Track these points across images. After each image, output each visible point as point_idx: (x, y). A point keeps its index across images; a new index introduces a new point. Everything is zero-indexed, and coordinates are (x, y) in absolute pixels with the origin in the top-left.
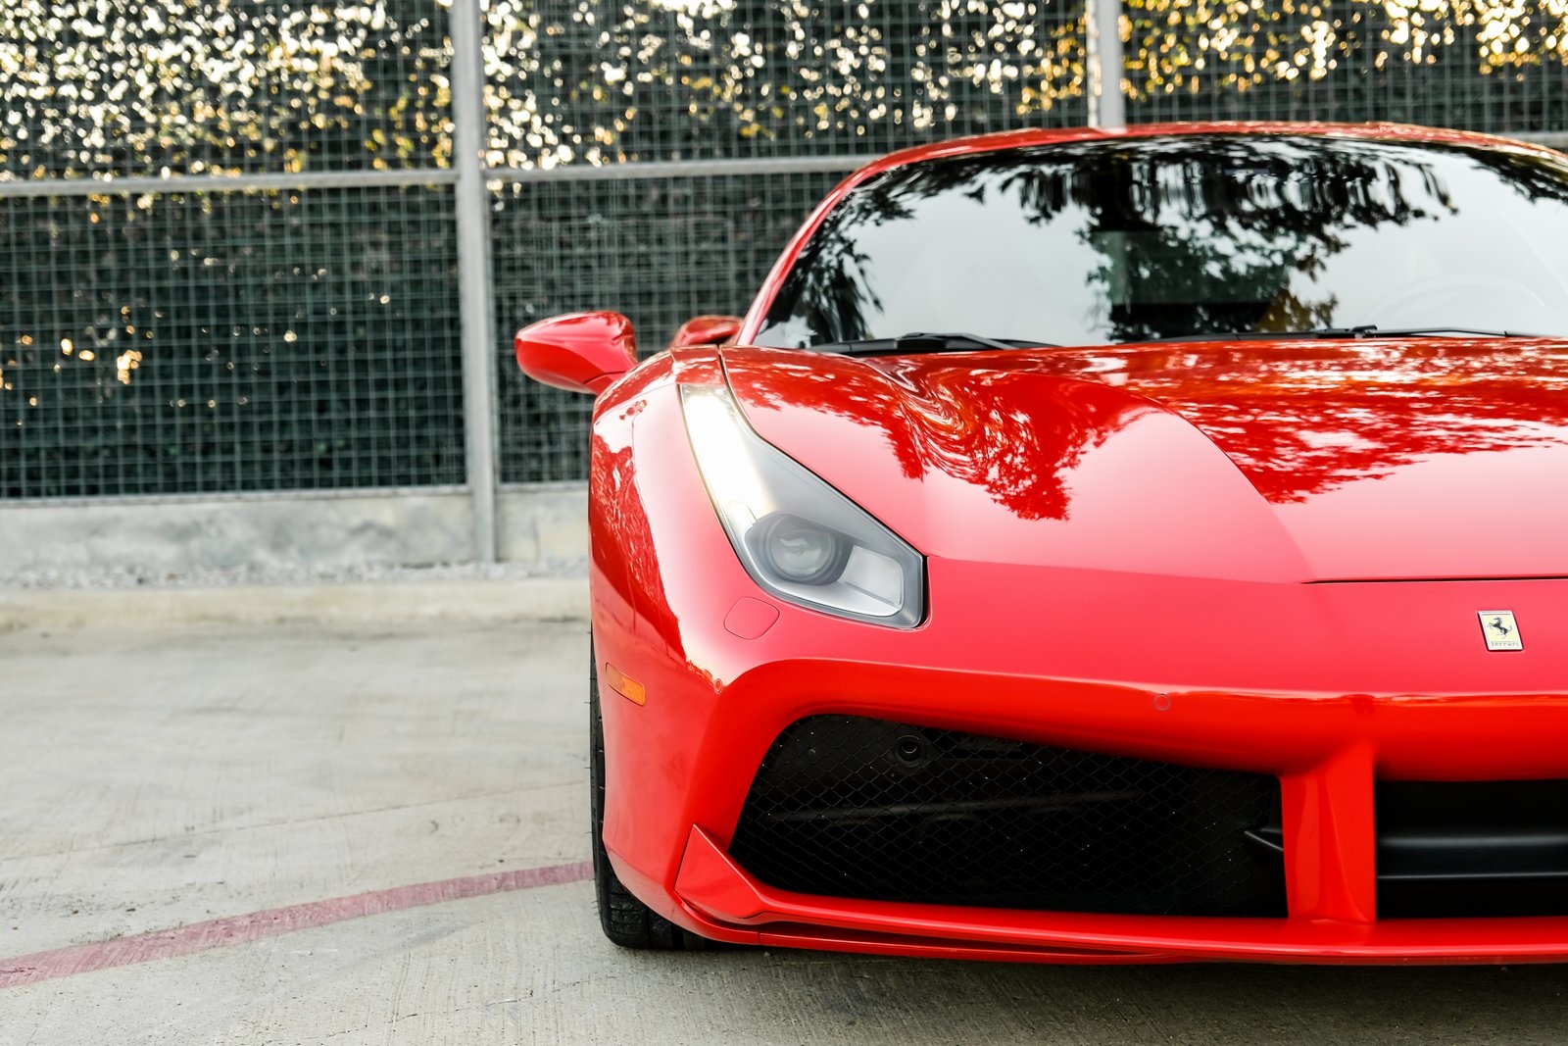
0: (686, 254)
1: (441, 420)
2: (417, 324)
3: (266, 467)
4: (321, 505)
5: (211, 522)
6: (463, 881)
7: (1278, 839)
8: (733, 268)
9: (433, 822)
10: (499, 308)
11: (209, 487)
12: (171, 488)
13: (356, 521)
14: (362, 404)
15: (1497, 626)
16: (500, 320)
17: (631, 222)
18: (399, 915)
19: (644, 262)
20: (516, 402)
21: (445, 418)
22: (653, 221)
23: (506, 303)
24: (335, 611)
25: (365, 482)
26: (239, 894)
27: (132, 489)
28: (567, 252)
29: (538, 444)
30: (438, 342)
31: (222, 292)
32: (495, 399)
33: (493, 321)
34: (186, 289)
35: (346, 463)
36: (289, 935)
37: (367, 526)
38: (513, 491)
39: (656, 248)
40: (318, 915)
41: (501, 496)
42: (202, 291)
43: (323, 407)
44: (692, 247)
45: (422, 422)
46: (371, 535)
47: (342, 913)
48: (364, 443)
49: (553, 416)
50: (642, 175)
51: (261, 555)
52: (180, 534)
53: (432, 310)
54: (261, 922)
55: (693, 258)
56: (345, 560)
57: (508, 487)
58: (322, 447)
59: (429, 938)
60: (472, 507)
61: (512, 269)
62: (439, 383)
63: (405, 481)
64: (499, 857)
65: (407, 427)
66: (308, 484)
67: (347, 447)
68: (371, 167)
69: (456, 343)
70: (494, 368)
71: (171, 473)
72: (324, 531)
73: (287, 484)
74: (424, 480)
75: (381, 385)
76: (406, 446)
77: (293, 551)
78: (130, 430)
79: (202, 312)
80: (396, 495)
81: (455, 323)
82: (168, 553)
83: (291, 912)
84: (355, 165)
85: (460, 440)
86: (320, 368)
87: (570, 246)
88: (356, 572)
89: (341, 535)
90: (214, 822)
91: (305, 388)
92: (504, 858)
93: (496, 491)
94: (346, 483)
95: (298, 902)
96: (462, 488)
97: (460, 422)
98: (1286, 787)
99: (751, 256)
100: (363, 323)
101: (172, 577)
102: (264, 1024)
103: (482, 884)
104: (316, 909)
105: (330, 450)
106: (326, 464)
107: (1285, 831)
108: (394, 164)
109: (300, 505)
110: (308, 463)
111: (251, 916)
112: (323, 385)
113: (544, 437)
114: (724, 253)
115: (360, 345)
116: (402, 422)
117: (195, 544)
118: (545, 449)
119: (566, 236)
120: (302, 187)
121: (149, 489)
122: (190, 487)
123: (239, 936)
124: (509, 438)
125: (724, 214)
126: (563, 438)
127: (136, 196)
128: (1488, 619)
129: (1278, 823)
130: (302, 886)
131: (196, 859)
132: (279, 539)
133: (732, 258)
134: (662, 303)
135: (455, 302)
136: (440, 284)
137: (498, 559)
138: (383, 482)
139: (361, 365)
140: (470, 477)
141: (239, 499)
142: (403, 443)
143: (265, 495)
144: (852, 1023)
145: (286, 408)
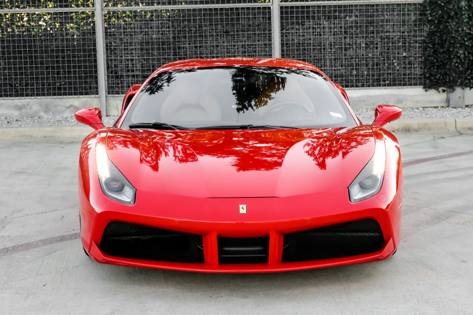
0: (159, 31)
1: (91, 77)
2: (84, 50)
3: (43, 90)
4: (59, 100)
5: (28, 105)
6: (62, 236)
7: (202, 247)
8: (172, 35)
9: (63, 216)
10: (107, 46)
11: (27, 95)
12: (17, 96)
13: (68, 105)
14: (69, 72)
15: (242, 208)
16: (107, 49)
17: (144, 22)
18: (45, 247)
19: (147, 34)
20: (112, 72)
21: (92, 76)
22: (149, 22)
23: (109, 44)
24: (59, 134)
25: (70, 94)
26: (12, 240)
27: (6, 96)
28: (126, 30)
29: (118, 84)
30: (90, 56)
31: (30, 41)
32: (106, 71)
33: (105, 49)
34: (20, 40)
35: (65, 89)
36: (20, 252)
37: (71, 106)
38: (111, 97)
39: (150, 30)
40: (27, 247)
41: (107, 98)
42: (25, 41)
43: (58, 73)
44: (160, 30)
45: (86, 78)
46: (72, 108)
47: (33, 246)
48: (70, 83)
49: (122, 76)
50: (146, 9)
51: (42, 114)
52: (19, 108)
53: (88, 47)
54: (16, 249)
55: (160, 33)
56: (65, 115)
57: (110, 95)
58: (58, 84)
59: (50, 254)
60: (100, 101)
61: (110, 35)
62: (90, 67)
63: (81, 94)
64: (73, 229)
65: (82, 79)
66: (54, 94)
67: (65, 84)
68: (71, 7)
69: (95, 56)
70: (106, 63)
71: (17, 91)
72: (59, 107)
73: (49, 94)
74: (87, 94)
75: (74, 67)
76: (82, 84)
77: (51, 113)
78: (5, 79)
79: (25, 47)
80: (79, 97)
81: (95, 50)
82: (16, 113)
83: (22, 246)
84: (67, 6)
85: (97, 83)
86: (58, 62)
87: (126, 29)
88: (68, 119)
89: (64, 108)
90: (12, 215)
91: (53, 68)
92: (75, 229)
93: (106, 97)
94: (65, 94)
95: (24, 242)
96: (97, 96)
97: (96, 77)
98: (203, 238)
99: (176, 32)
100: (69, 50)
101: (17, 120)
102: (10, 277)
103: (66, 237)
104: (28, 245)
105: (60, 85)
106: (59, 89)
107: (204, 245)
108: (77, 6)
109: (53, 100)
110: (55, 88)
111: (13, 247)
112: (58, 67)
113: (120, 82)
114: (169, 31)
115: (68, 56)
116: (80, 78)
117: (23, 111)
118: (120, 85)
119: (125, 26)
120: (52, 12)
121: (11, 96)
122: (22, 95)
123: (9, 252)
124: (110, 82)
125: (169, 20)
126: (125, 82)
127: (6, 14)
128: (241, 206)
129: (202, 244)
130: (26, 237)
131: (5, 228)
132: (47, 109)
133: (171, 33)
134: (152, 45)
135: (95, 45)
136: (91, 39)
137: (107, 116)
138: (75, 94)
139: (69, 62)
140: (99, 93)
141: (35, 98)
142: (81, 83)
143: (43, 97)
144: (130, 277)
145: (48, 73)
